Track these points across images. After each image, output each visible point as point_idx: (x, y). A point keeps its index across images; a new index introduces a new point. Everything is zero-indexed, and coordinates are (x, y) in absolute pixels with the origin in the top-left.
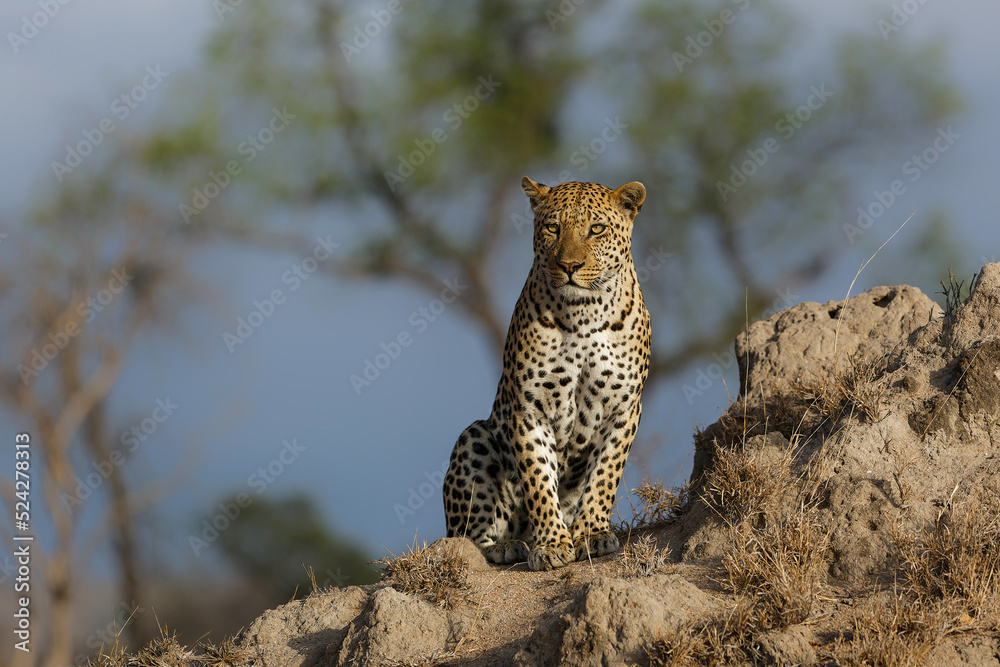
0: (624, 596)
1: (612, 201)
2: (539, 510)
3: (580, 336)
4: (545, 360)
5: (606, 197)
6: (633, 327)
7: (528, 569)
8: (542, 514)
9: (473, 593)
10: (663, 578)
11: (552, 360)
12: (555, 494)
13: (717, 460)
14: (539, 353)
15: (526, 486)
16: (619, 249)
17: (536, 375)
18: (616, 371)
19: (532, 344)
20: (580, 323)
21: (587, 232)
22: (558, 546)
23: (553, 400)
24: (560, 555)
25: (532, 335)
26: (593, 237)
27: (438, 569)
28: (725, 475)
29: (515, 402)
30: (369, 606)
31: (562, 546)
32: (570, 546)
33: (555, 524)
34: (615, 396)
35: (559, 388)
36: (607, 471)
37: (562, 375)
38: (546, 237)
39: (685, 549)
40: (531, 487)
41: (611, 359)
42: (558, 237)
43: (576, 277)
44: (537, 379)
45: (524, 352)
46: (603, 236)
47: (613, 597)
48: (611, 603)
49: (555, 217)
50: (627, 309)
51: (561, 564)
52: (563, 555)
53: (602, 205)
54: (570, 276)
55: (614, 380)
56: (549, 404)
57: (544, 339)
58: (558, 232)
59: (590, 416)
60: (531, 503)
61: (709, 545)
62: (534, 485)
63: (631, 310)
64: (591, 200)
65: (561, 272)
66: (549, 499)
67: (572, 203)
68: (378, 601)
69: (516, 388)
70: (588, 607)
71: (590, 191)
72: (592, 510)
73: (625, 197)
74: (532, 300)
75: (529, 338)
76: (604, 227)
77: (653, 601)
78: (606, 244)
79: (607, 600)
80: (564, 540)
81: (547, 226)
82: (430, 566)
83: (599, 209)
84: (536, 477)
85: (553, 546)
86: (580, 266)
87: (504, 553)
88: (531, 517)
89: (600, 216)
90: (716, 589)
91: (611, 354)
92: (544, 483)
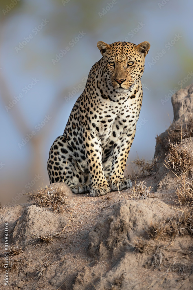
0: (136, 208)
1: (136, 50)
2: (94, 171)
3: (119, 104)
4: (102, 112)
5: (134, 48)
6: (139, 96)
7: (90, 196)
8: (96, 173)
9: (68, 206)
10: (151, 200)
11: (106, 112)
12: (101, 164)
13: (171, 149)
14: (100, 109)
15: (90, 161)
16: (140, 71)
17: (98, 117)
18: (131, 115)
19: (97, 105)
20: (121, 99)
21: (126, 65)
22: (103, 186)
23: (104, 128)
24: (104, 190)
25: (97, 101)
26: (129, 67)
27: (53, 196)
28: (174, 155)
29: (87, 126)
30: (25, 213)
31: (105, 186)
32: (108, 186)
33: (101, 177)
34: (130, 125)
35: (107, 123)
36: (124, 154)
37: (109, 118)
38: (109, 68)
39: (158, 186)
40: (92, 162)
41: (130, 110)
42: (115, 68)
43: (122, 85)
44: (98, 119)
45: (93, 107)
46: (133, 67)
47: (131, 208)
48: (130, 211)
49: (113, 59)
50: (137, 90)
51: (104, 193)
52: (105, 190)
53: (132, 53)
54: (120, 84)
55: (130, 118)
56: (102, 129)
57: (103, 104)
58: (114, 66)
59: (117, 133)
60: (91, 168)
61: (168, 185)
62: (93, 160)
63: (138, 89)
64: (127, 51)
65: (116, 83)
66: (99, 167)
67: (120, 52)
68: (29, 211)
69: (88, 121)
70: (120, 212)
71: (126, 46)
72: (118, 171)
73: (142, 48)
74: (98, 88)
75: (96, 102)
76: (133, 63)
77: (148, 210)
78: (135, 70)
79: (128, 210)
80: (105, 183)
81: (109, 63)
82: (49, 195)
83: (131, 54)
84: (94, 157)
85: (101, 186)
86: (124, 81)
87: (79, 189)
88: (91, 174)
89: (132, 58)
90: (172, 204)
91: (130, 109)
92: (97, 160)
